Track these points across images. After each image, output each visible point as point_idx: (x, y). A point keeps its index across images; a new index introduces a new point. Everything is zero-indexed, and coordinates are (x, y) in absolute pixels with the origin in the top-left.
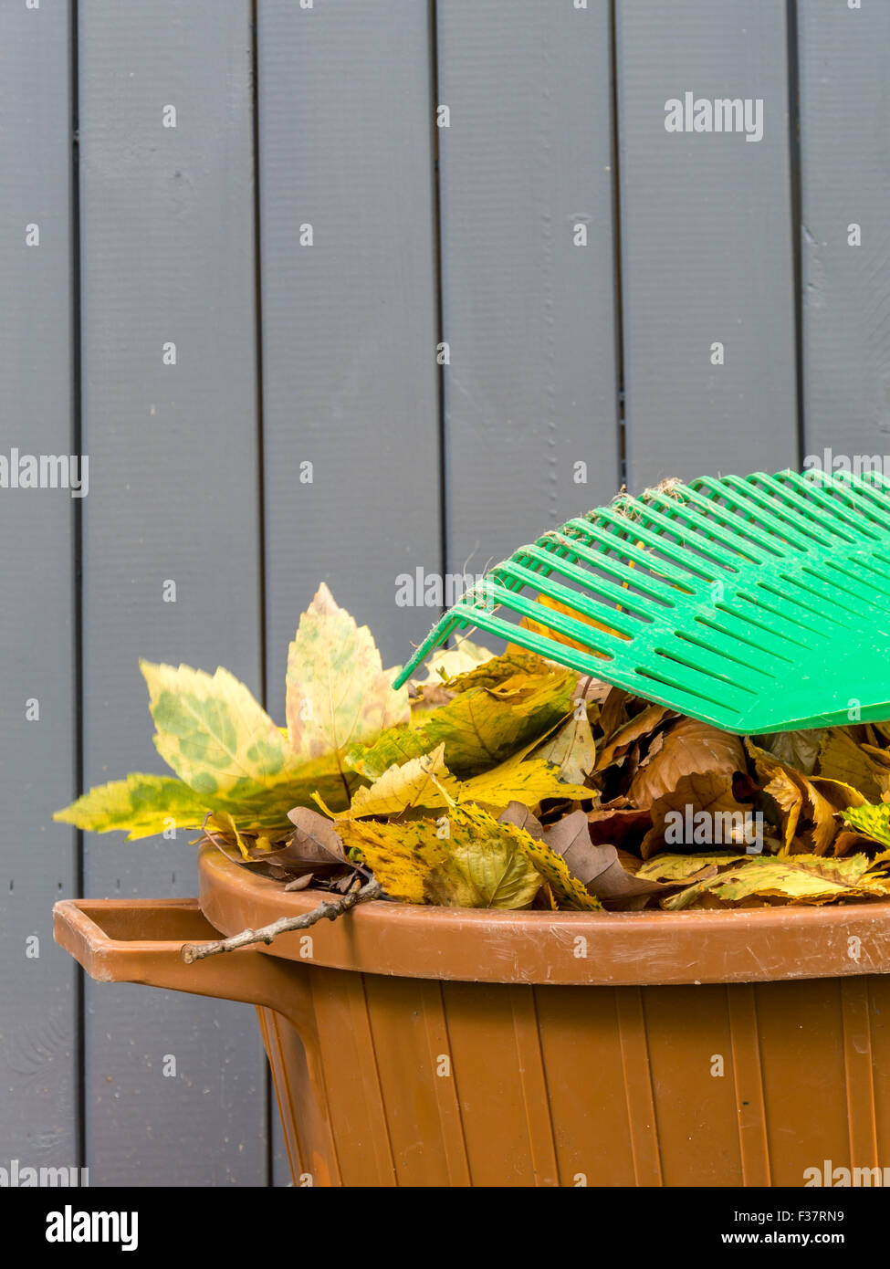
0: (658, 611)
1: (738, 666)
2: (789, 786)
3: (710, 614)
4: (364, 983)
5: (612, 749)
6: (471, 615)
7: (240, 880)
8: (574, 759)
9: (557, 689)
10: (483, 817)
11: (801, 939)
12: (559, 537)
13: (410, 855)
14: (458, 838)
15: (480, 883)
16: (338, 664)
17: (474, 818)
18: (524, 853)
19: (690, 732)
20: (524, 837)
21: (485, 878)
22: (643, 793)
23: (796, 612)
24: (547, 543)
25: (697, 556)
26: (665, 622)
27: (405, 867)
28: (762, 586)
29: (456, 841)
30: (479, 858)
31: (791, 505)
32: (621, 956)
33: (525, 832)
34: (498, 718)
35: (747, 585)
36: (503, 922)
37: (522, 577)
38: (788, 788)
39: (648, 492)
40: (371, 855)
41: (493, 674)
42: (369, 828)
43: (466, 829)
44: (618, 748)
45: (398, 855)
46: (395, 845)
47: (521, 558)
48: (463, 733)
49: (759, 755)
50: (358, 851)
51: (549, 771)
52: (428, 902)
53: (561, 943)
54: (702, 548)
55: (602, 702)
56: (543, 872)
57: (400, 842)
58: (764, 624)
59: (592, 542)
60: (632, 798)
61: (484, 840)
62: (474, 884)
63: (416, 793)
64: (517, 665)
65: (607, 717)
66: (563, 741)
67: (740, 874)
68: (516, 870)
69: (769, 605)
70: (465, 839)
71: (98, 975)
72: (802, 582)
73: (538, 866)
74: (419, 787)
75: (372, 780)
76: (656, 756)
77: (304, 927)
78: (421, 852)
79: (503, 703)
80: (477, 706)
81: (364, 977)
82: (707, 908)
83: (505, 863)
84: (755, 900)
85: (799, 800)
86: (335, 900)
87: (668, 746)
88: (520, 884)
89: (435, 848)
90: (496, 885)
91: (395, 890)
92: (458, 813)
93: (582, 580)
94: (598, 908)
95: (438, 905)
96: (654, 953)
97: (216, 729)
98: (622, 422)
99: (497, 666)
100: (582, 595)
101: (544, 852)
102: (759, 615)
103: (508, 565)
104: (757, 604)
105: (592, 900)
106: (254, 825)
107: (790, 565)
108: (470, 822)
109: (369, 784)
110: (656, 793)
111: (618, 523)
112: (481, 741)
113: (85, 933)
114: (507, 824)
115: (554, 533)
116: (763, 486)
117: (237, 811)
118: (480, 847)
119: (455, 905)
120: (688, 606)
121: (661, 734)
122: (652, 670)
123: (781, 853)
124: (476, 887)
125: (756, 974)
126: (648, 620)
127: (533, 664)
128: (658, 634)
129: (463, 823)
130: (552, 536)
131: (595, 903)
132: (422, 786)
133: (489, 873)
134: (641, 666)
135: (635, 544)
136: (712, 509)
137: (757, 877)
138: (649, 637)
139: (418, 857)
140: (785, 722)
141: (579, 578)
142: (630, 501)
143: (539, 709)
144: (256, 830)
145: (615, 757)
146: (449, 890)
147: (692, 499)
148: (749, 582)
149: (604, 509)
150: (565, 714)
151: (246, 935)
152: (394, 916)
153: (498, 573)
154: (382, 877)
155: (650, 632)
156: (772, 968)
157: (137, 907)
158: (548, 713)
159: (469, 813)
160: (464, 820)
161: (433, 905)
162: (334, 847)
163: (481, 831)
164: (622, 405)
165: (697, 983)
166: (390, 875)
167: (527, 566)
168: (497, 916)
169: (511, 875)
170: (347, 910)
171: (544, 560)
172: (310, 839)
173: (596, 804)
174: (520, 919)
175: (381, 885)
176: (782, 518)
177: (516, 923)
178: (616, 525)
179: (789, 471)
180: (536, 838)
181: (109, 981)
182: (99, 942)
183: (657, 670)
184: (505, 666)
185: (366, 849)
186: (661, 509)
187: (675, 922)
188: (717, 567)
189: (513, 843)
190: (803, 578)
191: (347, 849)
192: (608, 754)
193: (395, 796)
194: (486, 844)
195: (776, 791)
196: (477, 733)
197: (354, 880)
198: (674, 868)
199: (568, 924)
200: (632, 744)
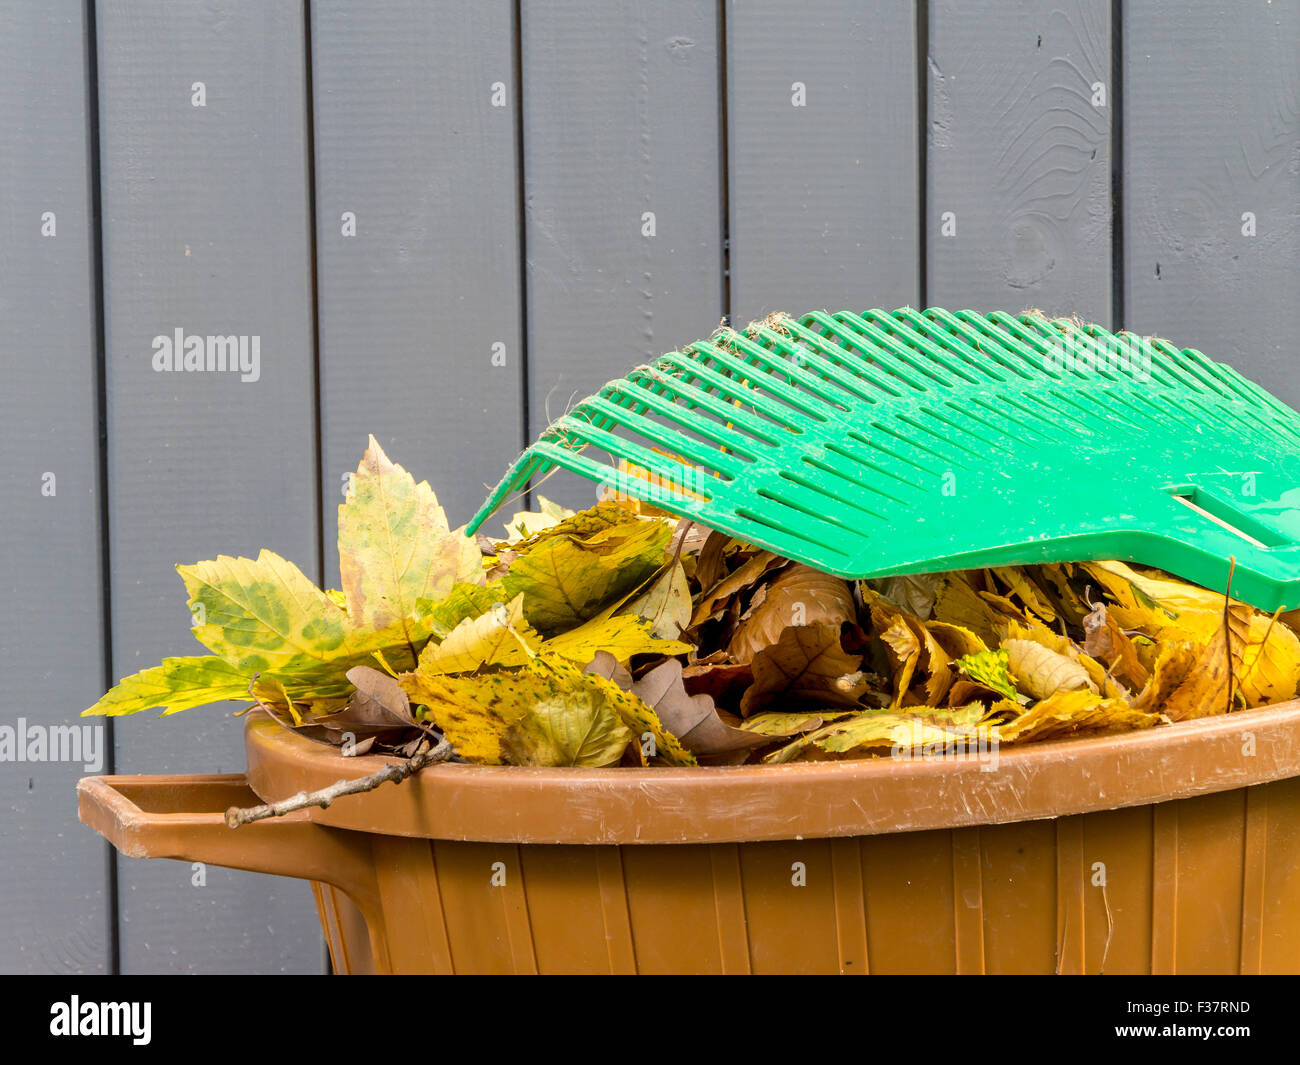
0: (762, 451)
1: (848, 508)
2: (908, 634)
3: (819, 454)
4: (433, 852)
5: (711, 601)
6: (553, 453)
7: (294, 748)
8: (668, 615)
9: (649, 538)
10: (566, 668)
11: (911, 789)
12: (653, 371)
13: (484, 711)
14: (538, 691)
15: (563, 739)
16: (399, 527)
17: (556, 669)
18: (612, 706)
19: (796, 582)
20: (611, 688)
21: (568, 735)
22: (743, 649)
23: (912, 452)
24: (639, 378)
25: (805, 394)
26: (769, 462)
27: (479, 725)
28: (876, 425)
29: (537, 695)
30: (561, 713)
31: (911, 345)
32: (717, 812)
33: (612, 683)
34: (585, 570)
35: (860, 425)
36: (588, 780)
37: (611, 414)
38: (906, 637)
39: (752, 326)
40: (439, 713)
41: (579, 529)
42: (439, 682)
43: (547, 683)
44: (717, 602)
45: (471, 712)
46: (468, 701)
47: (610, 394)
48: (545, 588)
49: (875, 599)
50: (426, 709)
51: (640, 626)
52: (505, 762)
53: (652, 800)
54: (811, 385)
55: (698, 554)
56: (632, 727)
57: (474, 697)
58: (878, 465)
59: (691, 379)
60: (731, 653)
61: (567, 694)
62: (556, 741)
63: (492, 648)
64: (605, 519)
65: (705, 568)
66: (656, 596)
67: (846, 726)
68: (603, 724)
69: (883, 445)
70: (547, 693)
71: (130, 850)
72: (919, 422)
73: (627, 720)
74: (495, 642)
75: (442, 637)
76: (759, 608)
77: (364, 791)
78: (497, 708)
79: (590, 553)
80: (560, 556)
81: (433, 844)
82: (811, 761)
83: (590, 718)
84: (862, 752)
85: (917, 650)
86: (401, 764)
87: (771, 598)
88: (608, 740)
89: (513, 703)
90: (581, 742)
91: (468, 751)
92: (539, 665)
93: (677, 417)
94: (692, 763)
95: (516, 765)
96: (751, 808)
97: (264, 613)
98: (727, 273)
99: (584, 520)
100: (678, 433)
101: (634, 705)
102: (872, 454)
103: (594, 401)
104: (870, 444)
105: (686, 755)
106: (309, 695)
107: (907, 404)
108: (551, 675)
109: (438, 641)
110: (757, 647)
111: (720, 358)
112: (565, 596)
113: (115, 807)
114: (592, 675)
115: (647, 367)
116: (880, 324)
117: (289, 683)
118: (562, 701)
119: (535, 765)
120: (794, 445)
121: (764, 586)
122: (754, 512)
123: (892, 706)
124: (557, 744)
125: (862, 828)
126: (752, 460)
127: (624, 518)
128: (761, 474)
129: (544, 676)
130: (644, 370)
131: (690, 758)
132: (498, 641)
133: (572, 729)
134: (741, 507)
135: (741, 382)
136: (822, 346)
137: (865, 728)
138: (752, 477)
139: (493, 714)
140: (897, 565)
141: (674, 415)
142: (731, 335)
143: (631, 561)
144: (311, 700)
145: (714, 611)
146: (528, 749)
147: (801, 335)
148: (861, 422)
149: (704, 343)
150: (659, 566)
151: (300, 799)
152: (468, 777)
153: (585, 409)
154: (454, 737)
155: (752, 472)
156: (879, 821)
157: (175, 783)
158: (639, 566)
159: (550, 664)
160: (544, 672)
161: (510, 764)
162: (400, 709)
163: (564, 684)
164: (727, 252)
165: (799, 838)
166: (462, 735)
167: (618, 402)
168: (582, 773)
169: (598, 730)
170: (414, 773)
171: (636, 396)
172: (372, 700)
173: (692, 659)
174: (608, 777)
175: (452, 746)
176: (902, 359)
177: (601, 780)
178: (717, 361)
179: (908, 309)
180: (625, 690)
181: (143, 858)
182: (131, 815)
183: (758, 511)
184: (593, 520)
185: (435, 705)
186: (767, 345)
187: (776, 775)
188: (827, 406)
189: (599, 696)
190: (921, 418)
191: (414, 707)
192: (706, 610)
193: (468, 653)
194: (569, 698)
195: (893, 639)
196: (560, 587)
197: (421, 742)
198: (776, 724)
199: (659, 779)
200: (733, 597)
